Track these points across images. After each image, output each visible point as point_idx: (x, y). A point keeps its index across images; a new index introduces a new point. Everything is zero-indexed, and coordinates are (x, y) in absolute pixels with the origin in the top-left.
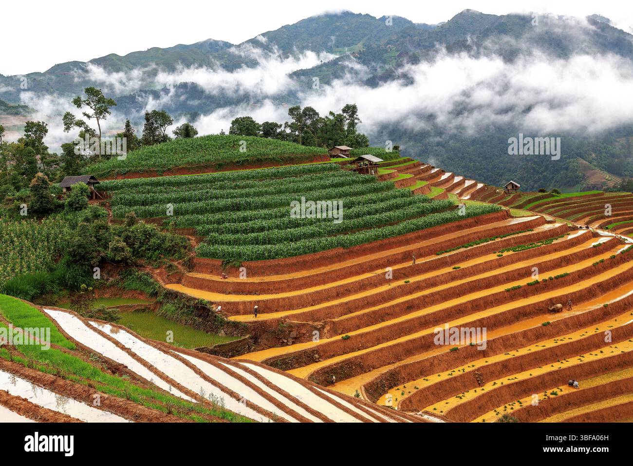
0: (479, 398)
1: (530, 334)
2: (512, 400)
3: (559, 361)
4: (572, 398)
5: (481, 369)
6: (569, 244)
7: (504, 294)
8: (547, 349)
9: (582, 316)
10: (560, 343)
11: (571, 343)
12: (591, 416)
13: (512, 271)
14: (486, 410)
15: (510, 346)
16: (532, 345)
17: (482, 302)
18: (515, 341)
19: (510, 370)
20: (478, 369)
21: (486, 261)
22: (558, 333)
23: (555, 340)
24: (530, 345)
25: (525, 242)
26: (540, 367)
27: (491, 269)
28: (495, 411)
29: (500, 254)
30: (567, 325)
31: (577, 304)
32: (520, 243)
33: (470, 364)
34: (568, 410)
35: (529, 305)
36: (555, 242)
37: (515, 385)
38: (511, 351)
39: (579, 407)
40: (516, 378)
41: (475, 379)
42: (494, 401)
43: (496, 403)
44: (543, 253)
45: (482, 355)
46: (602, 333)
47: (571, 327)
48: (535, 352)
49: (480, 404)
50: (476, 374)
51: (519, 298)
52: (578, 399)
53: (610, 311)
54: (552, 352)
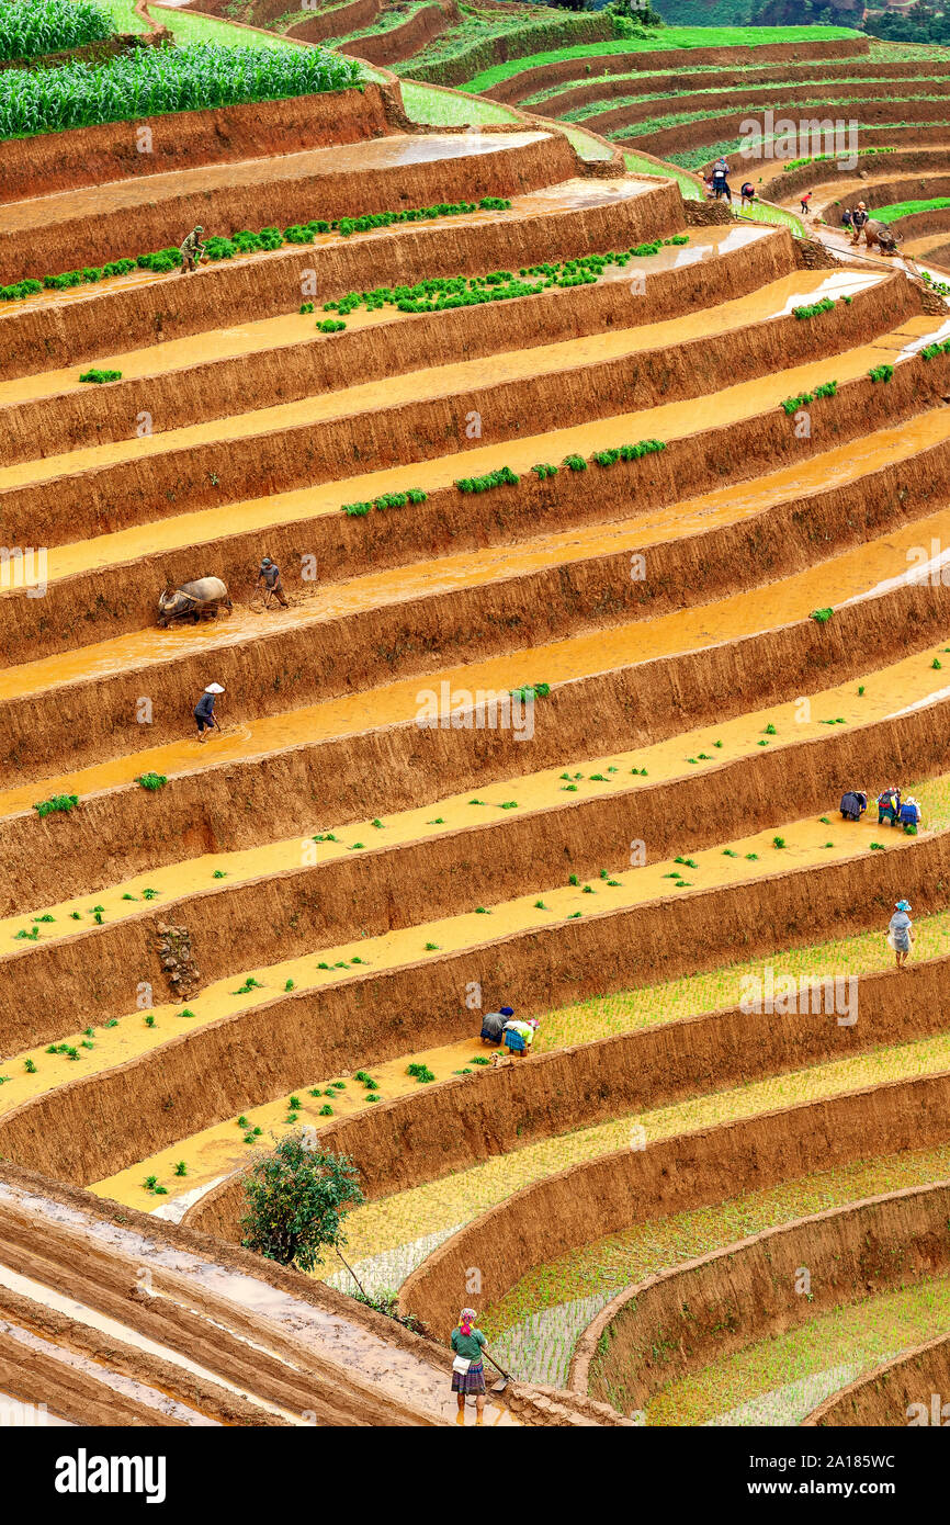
0: (167, 1058)
1: (446, 742)
2: (329, 1068)
3: (572, 882)
4: (620, 1061)
5: (189, 911)
6: (675, 294)
7: (336, 528)
8: (521, 822)
9: (708, 664)
10: (587, 791)
11: (643, 796)
12: (701, 1151)
13: (388, 413)
14: (199, 1116)
15: (346, 802)
16: (453, 799)
18: (373, 772)
19: (330, 921)
20: (175, 913)
21: (255, 349)
22: (584, 744)
23: (564, 777)
24: (444, 797)
25: (461, 266)
26: (479, 911)
27: (279, 393)
28: (242, 1122)
29: (333, 317)
30: (629, 705)
31: (691, 599)
32: (439, 266)
33: (134, 884)
34: (597, 1122)
35: (454, 596)
36: (612, 274)
37: (351, 996)
38: (346, 823)
40: (356, 961)
41: (154, 957)
42: (239, 1071)
43: (251, 1081)
44: (547, 331)
45: (197, 837)
46: (792, 753)
47: (649, 717)
48: (467, 835)
49: (168, 1086)
50: (159, 935)
51: (410, 554)
52: (645, 1068)
53: (839, 643)
54: (544, 834)
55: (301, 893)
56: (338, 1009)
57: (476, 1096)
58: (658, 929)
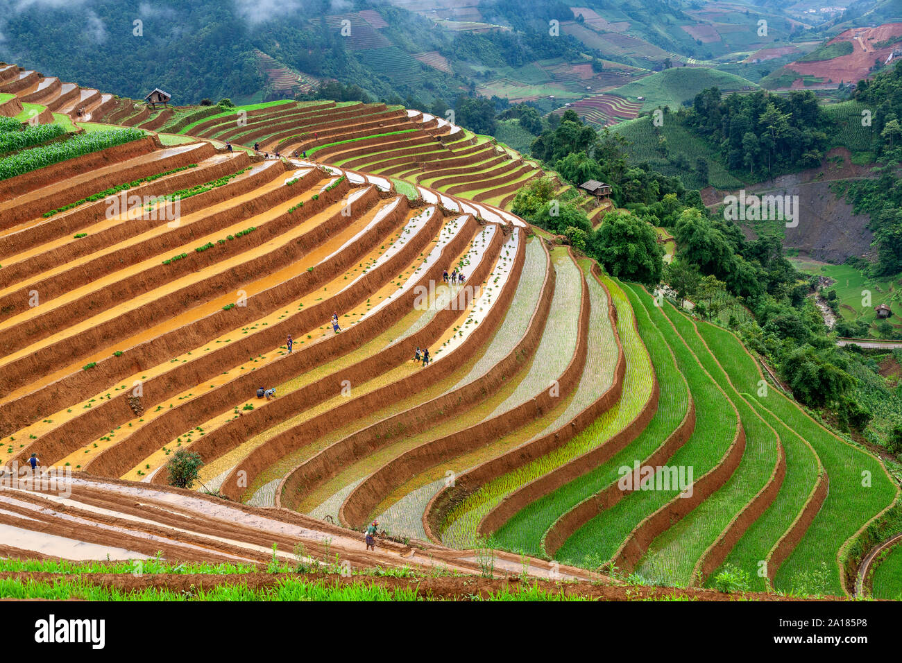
0: (138, 434)
1: (206, 326)
2: (188, 428)
3: (251, 360)
6: (251, 184)
7: (162, 269)
8: (233, 345)
9: (280, 289)
10: (251, 333)
11: (267, 331)
12: (302, 430)
13: (172, 232)
14: (151, 450)
15: (178, 348)
16: (211, 342)
17: (127, 286)
18: (185, 339)
19: (180, 385)
20: (132, 391)
21: (127, 220)
22: (247, 319)
23: (243, 330)
24: (208, 342)
25: (186, 185)
26: (225, 373)
27: (137, 232)
28: (164, 449)
30: (259, 305)
31: (271, 272)
32: (179, 186)
33: (119, 385)
34: (270, 427)
35: (201, 283)
36: (232, 181)
37: (190, 405)
38: (180, 355)
39: (284, 420)
40: (190, 395)
41: (128, 406)
42: (161, 434)
43: (165, 436)
44: (215, 200)
45: (135, 368)
46: (309, 310)
47: (265, 307)
48: (217, 351)
49: (139, 443)
50: (128, 399)
51: (186, 273)
52: (281, 409)
53: (317, 277)
54: (240, 347)
55: (170, 378)
56: (187, 410)
57: (233, 427)
58: (278, 368)
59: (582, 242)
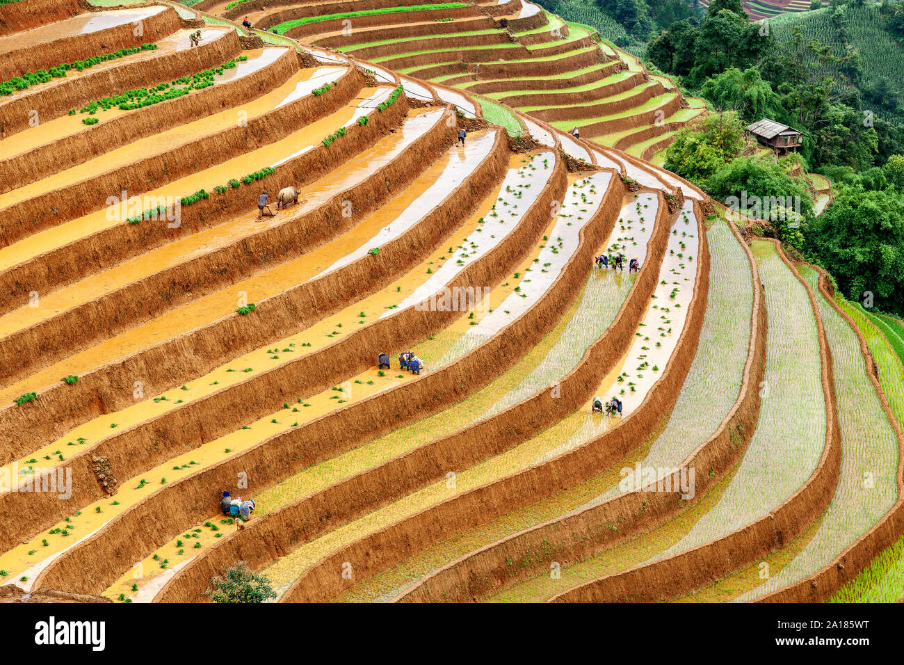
0: (114, 529)
1: (210, 340)
2: (190, 522)
3: (286, 407)
4: (334, 499)
5: (105, 447)
6: (252, 88)
7: (126, 231)
8: (258, 379)
9: (326, 284)
10: (285, 359)
11: (313, 357)
12: (383, 541)
13: (133, 166)
14: (133, 557)
15: (166, 378)
16: (217, 370)
17: (72, 256)
18: (177, 361)
19: (173, 443)
20: (99, 450)
21: (59, 137)
22: (274, 332)
23: (270, 352)
24: (212, 369)
25: (142, 82)
26: (244, 428)
27: (73, 160)
28: (155, 557)
29: (86, 116)
30: (293, 310)
31: (304, 250)
32: (132, 83)
33: (72, 435)
34: (327, 532)
35: (194, 261)
36: (219, 81)
37: (196, 482)
38: (168, 389)
39: (350, 520)
40: (192, 463)
41: (93, 475)
42: (148, 530)
43: (155, 535)
44: (195, 113)
45: (96, 407)
46: (378, 325)
47: (302, 314)
48: (233, 389)
49: (117, 543)
50: (94, 462)
51: (162, 241)
52: (346, 500)
53: (383, 265)
54: (270, 384)
55: (158, 431)
56: (191, 490)
57: (269, 527)
58: (335, 425)
59: (799, 234)
